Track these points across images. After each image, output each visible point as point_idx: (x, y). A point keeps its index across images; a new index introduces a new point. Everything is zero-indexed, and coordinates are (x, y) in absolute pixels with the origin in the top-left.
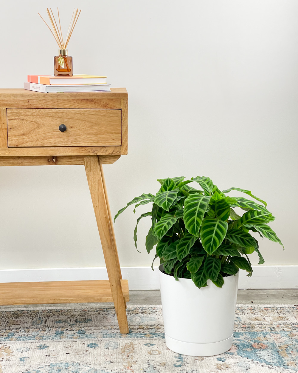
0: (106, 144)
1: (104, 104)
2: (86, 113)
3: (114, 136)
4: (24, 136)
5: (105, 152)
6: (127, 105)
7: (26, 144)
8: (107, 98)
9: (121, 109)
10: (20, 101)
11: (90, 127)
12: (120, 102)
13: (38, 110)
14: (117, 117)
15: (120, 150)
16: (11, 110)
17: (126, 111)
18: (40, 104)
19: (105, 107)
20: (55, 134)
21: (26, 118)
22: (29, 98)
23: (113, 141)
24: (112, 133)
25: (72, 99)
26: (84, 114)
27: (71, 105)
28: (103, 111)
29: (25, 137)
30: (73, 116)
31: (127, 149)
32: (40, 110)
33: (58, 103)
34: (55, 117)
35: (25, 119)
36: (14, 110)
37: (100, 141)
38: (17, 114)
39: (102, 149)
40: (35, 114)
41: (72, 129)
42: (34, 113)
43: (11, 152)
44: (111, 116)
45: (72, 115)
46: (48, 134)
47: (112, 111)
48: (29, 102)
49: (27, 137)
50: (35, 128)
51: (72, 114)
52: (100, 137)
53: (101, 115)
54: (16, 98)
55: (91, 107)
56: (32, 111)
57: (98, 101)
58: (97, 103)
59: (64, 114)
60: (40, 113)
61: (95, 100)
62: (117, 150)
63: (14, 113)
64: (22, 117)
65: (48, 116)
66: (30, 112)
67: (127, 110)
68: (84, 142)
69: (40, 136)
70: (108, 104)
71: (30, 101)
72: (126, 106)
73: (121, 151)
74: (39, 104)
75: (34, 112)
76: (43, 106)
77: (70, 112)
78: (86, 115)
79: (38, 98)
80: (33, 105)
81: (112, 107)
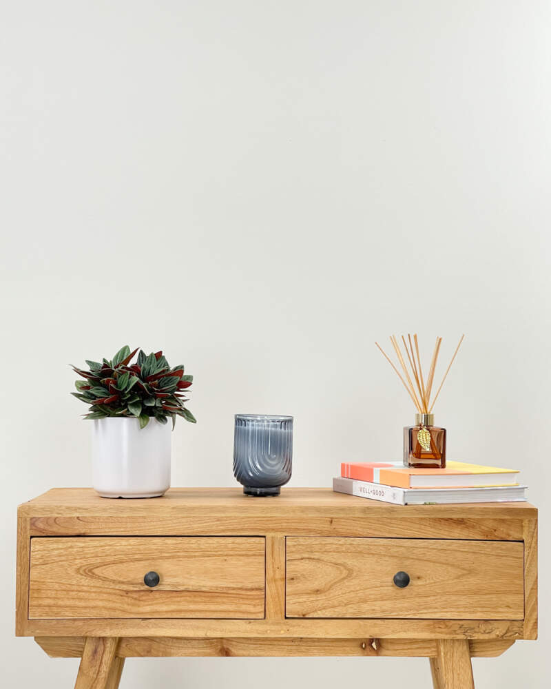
0: (492, 614)
1: (486, 529)
2: (449, 547)
3: (510, 599)
4: (319, 596)
5: (489, 633)
6: (537, 533)
7: (324, 611)
8: (494, 517)
9: (523, 541)
10: (313, 521)
11: (458, 577)
12: (522, 526)
13: (349, 540)
14: (515, 558)
15: (521, 629)
16: (296, 540)
17: (533, 545)
18: (355, 528)
19: (490, 537)
20: (385, 592)
21: (325, 557)
22: (332, 516)
23: (506, 610)
24: (505, 592)
25: (422, 518)
26: (446, 550)
27: (418, 530)
28: (483, 545)
29: (321, 597)
30: (422, 554)
31: (537, 628)
32: (353, 541)
33: (391, 525)
34: (385, 556)
35: (322, 558)
36: (301, 540)
37: (479, 609)
38: (307, 548)
39: (483, 627)
40: (344, 549)
41: (420, 583)
42: (340, 547)
43: (291, 628)
44: (502, 556)
45: (419, 552)
46: (368, 592)
48: (331, 522)
49: (325, 598)
50: (344, 579)
51: (419, 550)
52: (479, 601)
53: (481, 552)
54: (305, 516)
55: (459, 536)
56: (337, 542)
57: (475, 524)
58: (473, 527)
59: (402, 549)
60: (355, 547)
61: (468, 522)
62: (514, 629)
63: (300, 547)
64: (316, 556)
65: (369, 554)
66: (333, 544)
67: (536, 543)
68: (445, 610)
69: (353, 595)
70: (495, 530)
71: (333, 522)
72: (534, 535)
73: (524, 632)
74: (352, 528)
75: (341, 545)
76: (361, 531)
77: (416, 546)
78: (449, 552)
79: (351, 515)
80: (341, 530)
81: (504, 536)
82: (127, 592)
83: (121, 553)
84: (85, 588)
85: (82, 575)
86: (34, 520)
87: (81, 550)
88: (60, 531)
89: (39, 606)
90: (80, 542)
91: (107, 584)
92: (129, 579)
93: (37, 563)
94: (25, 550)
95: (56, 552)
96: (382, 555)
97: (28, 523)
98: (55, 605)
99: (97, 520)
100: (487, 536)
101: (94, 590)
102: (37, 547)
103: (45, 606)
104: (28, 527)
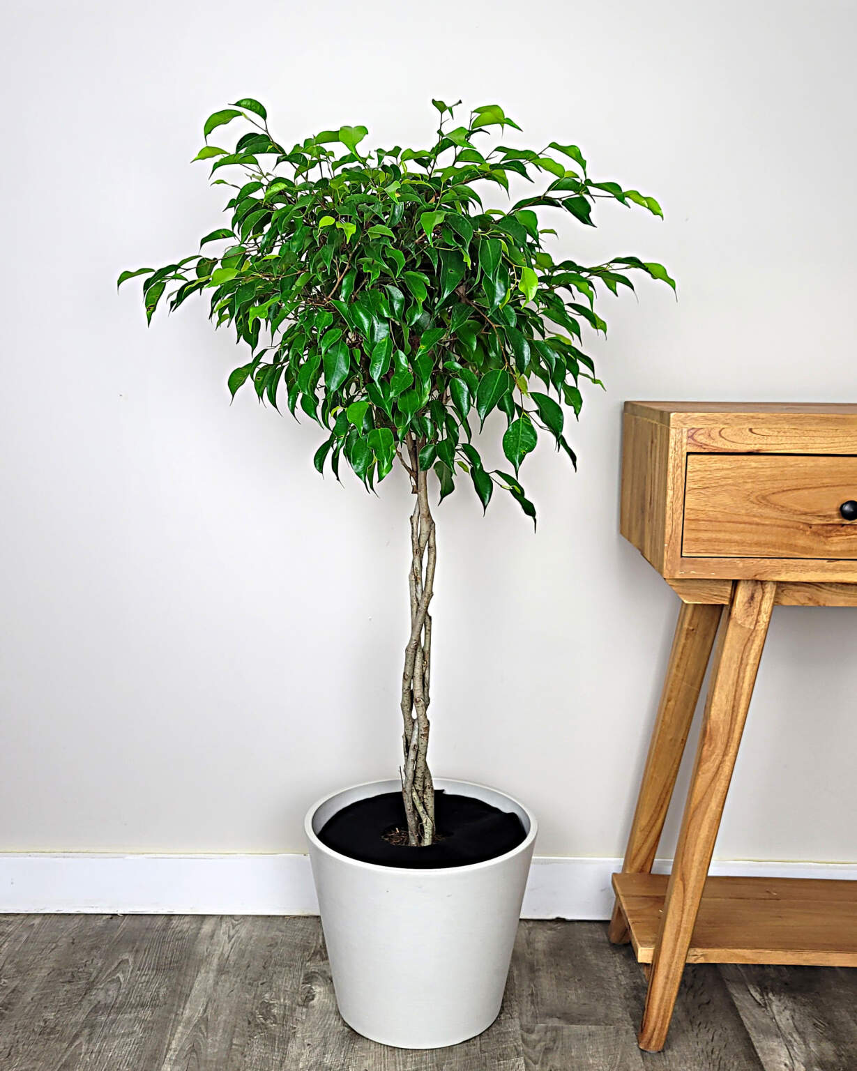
82: (810, 526)
83: (807, 476)
84: (756, 520)
85: (752, 502)
86: (693, 431)
87: (753, 471)
88: (726, 447)
89: (697, 540)
90: (752, 461)
91: (784, 515)
92: (815, 510)
93: (695, 486)
94: (680, 469)
95: (719, 474)
97: (685, 435)
98: (717, 540)
99: (776, 434)
101: (767, 523)
102: (696, 466)
103: (704, 541)
104: (685, 441)
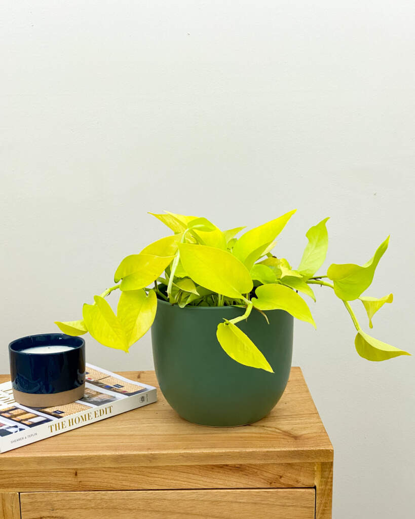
1: (270, 476)
2: (225, 499)
6: (332, 478)
8: (279, 462)
9: (315, 488)
10: (53, 474)
12: (314, 471)
13: (99, 495)
14: (305, 507)
16: (32, 496)
17: (326, 493)
19: (274, 484)
21: (68, 514)
22: (76, 467)
25: (191, 466)
26: (221, 502)
27: (185, 479)
28: (266, 494)
30: (191, 507)
32: (104, 495)
33: (152, 475)
34: (144, 511)
36: (39, 496)
38: (46, 505)
40: (93, 505)
42: (89, 503)
44: (289, 506)
45: (187, 505)
47: (292, 494)
48: (76, 474)
51: (187, 502)
53: (263, 502)
54: (42, 468)
55: (236, 485)
56: (84, 498)
57: (256, 471)
58: (255, 474)
59: (166, 502)
60: (107, 503)
61: (247, 468)
63: (39, 504)
64: (59, 513)
65: (125, 509)
66: (79, 499)
67: (331, 490)
70: (281, 477)
71: (78, 474)
72: (328, 481)
74: (102, 480)
75: (90, 501)
76: (114, 484)
77: (183, 498)
78: (224, 503)
79: (100, 465)
80: (88, 483)
81: (291, 483)
96: (141, 510)
100: (271, 483)
